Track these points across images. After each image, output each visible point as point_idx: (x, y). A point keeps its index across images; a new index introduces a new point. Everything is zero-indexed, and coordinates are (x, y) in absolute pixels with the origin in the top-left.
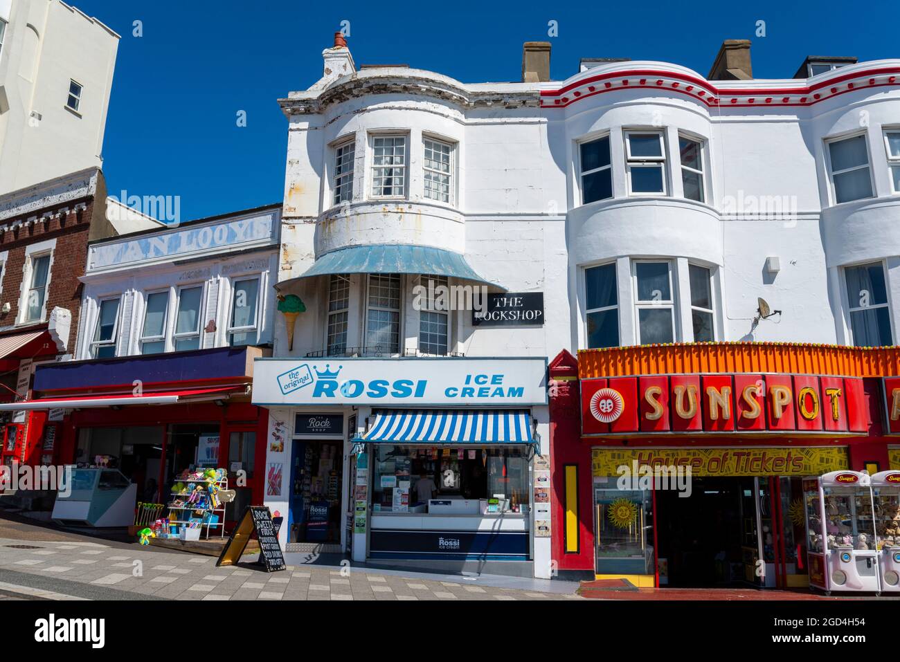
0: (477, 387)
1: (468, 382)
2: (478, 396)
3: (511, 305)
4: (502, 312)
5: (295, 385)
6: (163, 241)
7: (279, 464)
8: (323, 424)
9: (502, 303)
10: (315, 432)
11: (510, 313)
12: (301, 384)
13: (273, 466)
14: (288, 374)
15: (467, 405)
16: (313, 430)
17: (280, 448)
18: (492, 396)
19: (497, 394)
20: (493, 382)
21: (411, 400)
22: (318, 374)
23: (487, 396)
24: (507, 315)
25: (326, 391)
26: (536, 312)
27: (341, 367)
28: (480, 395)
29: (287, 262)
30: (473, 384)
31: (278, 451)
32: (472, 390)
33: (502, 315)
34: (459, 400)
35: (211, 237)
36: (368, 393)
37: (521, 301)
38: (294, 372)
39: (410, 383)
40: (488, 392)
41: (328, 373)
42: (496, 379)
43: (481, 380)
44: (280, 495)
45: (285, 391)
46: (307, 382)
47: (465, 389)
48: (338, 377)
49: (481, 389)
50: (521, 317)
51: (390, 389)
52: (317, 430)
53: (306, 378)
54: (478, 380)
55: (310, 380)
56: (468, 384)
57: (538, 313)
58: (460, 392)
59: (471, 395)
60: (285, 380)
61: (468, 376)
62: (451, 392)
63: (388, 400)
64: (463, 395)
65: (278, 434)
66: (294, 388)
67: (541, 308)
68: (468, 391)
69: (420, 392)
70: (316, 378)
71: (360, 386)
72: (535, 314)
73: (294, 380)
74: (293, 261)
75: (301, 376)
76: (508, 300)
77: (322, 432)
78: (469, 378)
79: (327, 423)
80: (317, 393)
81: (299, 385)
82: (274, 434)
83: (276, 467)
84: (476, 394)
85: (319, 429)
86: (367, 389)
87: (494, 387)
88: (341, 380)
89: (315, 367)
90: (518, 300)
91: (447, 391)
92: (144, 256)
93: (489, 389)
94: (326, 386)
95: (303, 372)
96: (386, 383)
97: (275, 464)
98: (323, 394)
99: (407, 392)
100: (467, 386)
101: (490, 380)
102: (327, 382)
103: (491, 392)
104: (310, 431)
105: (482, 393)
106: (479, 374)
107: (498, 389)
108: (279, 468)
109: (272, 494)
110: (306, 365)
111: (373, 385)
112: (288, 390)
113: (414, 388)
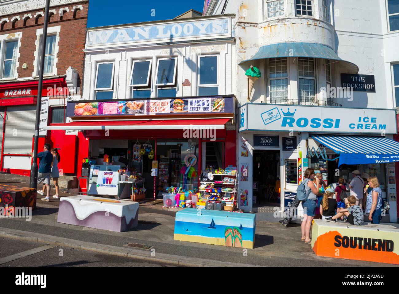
0: (364, 124)
1: (360, 121)
2: (365, 129)
3: (359, 81)
4: (355, 84)
5: (271, 119)
6: (145, 31)
7: (246, 164)
8: (269, 141)
9: (355, 79)
10: (264, 146)
11: (359, 85)
12: (275, 119)
13: (243, 164)
14: (267, 113)
15: (360, 133)
16: (263, 144)
17: (246, 155)
18: (372, 129)
19: (374, 128)
20: (372, 121)
21: (333, 130)
22: (284, 113)
23: (369, 128)
24: (358, 86)
25: (288, 123)
26: (371, 85)
27: (296, 110)
28: (366, 128)
29: (243, 48)
30: (362, 122)
31: (245, 156)
32: (362, 125)
33: (356, 86)
34: (356, 130)
35: (181, 30)
36: (310, 125)
37: (364, 79)
38: (270, 112)
39: (332, 120)
40: (369, 127)
41: (289, 113)
42: (373, 120)
43: (366, 120)
44: (248, 181)
45: (266, 123)
46: (278, 118)
47: (359, 125)
48: (294, 115)
49: (366, 125)
50: (364, 87)
51: (322, 123)
52: (265, 144)
53: (277, 116)
54: (365, 120)
55: (279, 117)
56: (360, 122)
57: (372, 86)
58: (356, 126)
59: (362, 128)
60: (266, 116)
61: (360, 117)
62: (352, 126)
63: (321, 129)
64: (358, 128)
65: (244, 147)
66: (271, 121)
67: (374, 83)
68: (360, 126)
69: (337, 126)
70: (283, 116)
71: (306, 121)
72: (371, 86)
73: (270, 116)
74: (246, 48)
75: (274, 114)
76: (358, 78)
77: (268, 146)
78: (360, 118)
79: (270, 141)
80: (284, 124)
81: (273, 120)
82: (242, 147)
83: (245, 165)
84: (364, 127)
85: (266, 144)
86: (310, 123)
87: (372, 124)
88: (296, 117)
89: (281, 109)
90: (363, 78)
91: (350, 125)
92: (131, 39)
93: (370, 125)
94: (289, 121)
95: (275, 112)
96: (319, 120)
97: (244, 164)
98: (287, 125)
99: (331, 125)
100: (359, 123)
101: (370, 120)
102: (289, 118)
103: (371, 127)
104: (261, 145)
105: (367, 127)
106: (365, 117)
107: (374, 125)
108: (247, 166)
109: (243, 181)
110: (276, 108)
111: (313, 121)
112: (268, 122)
113: (334, 123)
